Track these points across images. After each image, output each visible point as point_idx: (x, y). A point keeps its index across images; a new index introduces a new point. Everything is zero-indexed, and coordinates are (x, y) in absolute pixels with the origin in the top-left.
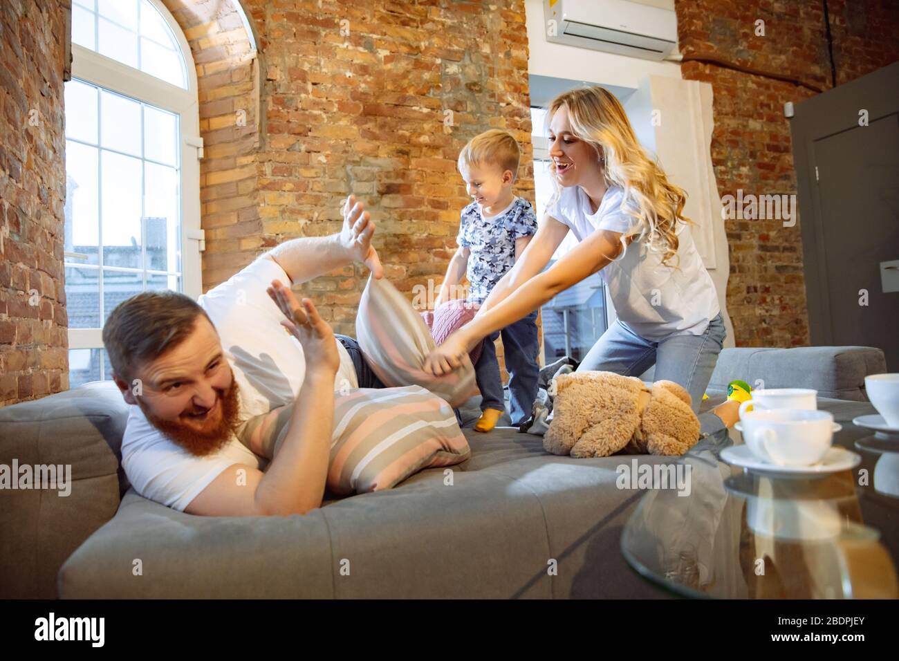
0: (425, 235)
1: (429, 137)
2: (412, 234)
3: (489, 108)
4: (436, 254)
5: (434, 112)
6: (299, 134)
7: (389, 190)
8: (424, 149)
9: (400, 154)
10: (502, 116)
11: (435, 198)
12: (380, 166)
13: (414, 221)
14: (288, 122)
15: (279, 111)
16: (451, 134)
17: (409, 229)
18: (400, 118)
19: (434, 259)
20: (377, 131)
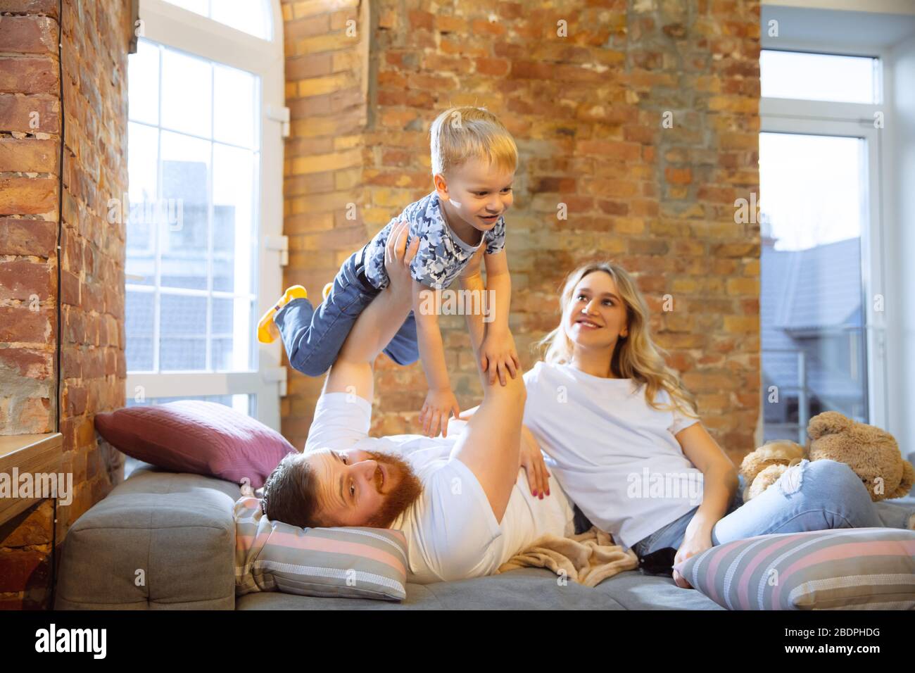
0: (593, 251)
1: (605, 108)
2: (575, 250)
3: (696, 63)
5: (613, 71)
6: (421, 106)
7: (544, 186)
8: (597, 127)
9: (562, 134)
10: (716, 76)
11: (610, 199)
12: (532, 152)
13: (578, 232)
14: (407, 89)
15: (394, 73)
16: (637, 104)
17: (570, 243)
18: (563, 81)
20: (530, 101)
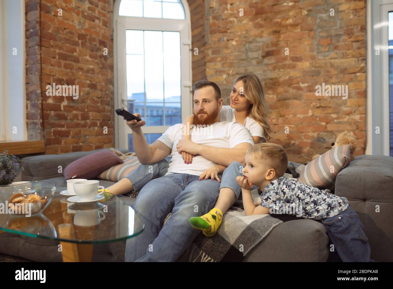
0: (287, 77)
1: (293, 19)
2: (280, 77)
4: (294, 88)
5: (296, 4)
6: (224, 32)
7: (268, 54)
8: (289, 28)
9: (275, 33)
11: (295, 56)
12: (264, 42)
13: (281, 70)
14: (219, 27)
15: (215, 23)
16: (307, 15)
17: (278, 75)
18: (275, 12)
19: (292, 91)
20: (262, 23)
